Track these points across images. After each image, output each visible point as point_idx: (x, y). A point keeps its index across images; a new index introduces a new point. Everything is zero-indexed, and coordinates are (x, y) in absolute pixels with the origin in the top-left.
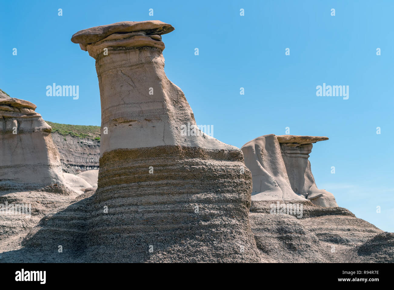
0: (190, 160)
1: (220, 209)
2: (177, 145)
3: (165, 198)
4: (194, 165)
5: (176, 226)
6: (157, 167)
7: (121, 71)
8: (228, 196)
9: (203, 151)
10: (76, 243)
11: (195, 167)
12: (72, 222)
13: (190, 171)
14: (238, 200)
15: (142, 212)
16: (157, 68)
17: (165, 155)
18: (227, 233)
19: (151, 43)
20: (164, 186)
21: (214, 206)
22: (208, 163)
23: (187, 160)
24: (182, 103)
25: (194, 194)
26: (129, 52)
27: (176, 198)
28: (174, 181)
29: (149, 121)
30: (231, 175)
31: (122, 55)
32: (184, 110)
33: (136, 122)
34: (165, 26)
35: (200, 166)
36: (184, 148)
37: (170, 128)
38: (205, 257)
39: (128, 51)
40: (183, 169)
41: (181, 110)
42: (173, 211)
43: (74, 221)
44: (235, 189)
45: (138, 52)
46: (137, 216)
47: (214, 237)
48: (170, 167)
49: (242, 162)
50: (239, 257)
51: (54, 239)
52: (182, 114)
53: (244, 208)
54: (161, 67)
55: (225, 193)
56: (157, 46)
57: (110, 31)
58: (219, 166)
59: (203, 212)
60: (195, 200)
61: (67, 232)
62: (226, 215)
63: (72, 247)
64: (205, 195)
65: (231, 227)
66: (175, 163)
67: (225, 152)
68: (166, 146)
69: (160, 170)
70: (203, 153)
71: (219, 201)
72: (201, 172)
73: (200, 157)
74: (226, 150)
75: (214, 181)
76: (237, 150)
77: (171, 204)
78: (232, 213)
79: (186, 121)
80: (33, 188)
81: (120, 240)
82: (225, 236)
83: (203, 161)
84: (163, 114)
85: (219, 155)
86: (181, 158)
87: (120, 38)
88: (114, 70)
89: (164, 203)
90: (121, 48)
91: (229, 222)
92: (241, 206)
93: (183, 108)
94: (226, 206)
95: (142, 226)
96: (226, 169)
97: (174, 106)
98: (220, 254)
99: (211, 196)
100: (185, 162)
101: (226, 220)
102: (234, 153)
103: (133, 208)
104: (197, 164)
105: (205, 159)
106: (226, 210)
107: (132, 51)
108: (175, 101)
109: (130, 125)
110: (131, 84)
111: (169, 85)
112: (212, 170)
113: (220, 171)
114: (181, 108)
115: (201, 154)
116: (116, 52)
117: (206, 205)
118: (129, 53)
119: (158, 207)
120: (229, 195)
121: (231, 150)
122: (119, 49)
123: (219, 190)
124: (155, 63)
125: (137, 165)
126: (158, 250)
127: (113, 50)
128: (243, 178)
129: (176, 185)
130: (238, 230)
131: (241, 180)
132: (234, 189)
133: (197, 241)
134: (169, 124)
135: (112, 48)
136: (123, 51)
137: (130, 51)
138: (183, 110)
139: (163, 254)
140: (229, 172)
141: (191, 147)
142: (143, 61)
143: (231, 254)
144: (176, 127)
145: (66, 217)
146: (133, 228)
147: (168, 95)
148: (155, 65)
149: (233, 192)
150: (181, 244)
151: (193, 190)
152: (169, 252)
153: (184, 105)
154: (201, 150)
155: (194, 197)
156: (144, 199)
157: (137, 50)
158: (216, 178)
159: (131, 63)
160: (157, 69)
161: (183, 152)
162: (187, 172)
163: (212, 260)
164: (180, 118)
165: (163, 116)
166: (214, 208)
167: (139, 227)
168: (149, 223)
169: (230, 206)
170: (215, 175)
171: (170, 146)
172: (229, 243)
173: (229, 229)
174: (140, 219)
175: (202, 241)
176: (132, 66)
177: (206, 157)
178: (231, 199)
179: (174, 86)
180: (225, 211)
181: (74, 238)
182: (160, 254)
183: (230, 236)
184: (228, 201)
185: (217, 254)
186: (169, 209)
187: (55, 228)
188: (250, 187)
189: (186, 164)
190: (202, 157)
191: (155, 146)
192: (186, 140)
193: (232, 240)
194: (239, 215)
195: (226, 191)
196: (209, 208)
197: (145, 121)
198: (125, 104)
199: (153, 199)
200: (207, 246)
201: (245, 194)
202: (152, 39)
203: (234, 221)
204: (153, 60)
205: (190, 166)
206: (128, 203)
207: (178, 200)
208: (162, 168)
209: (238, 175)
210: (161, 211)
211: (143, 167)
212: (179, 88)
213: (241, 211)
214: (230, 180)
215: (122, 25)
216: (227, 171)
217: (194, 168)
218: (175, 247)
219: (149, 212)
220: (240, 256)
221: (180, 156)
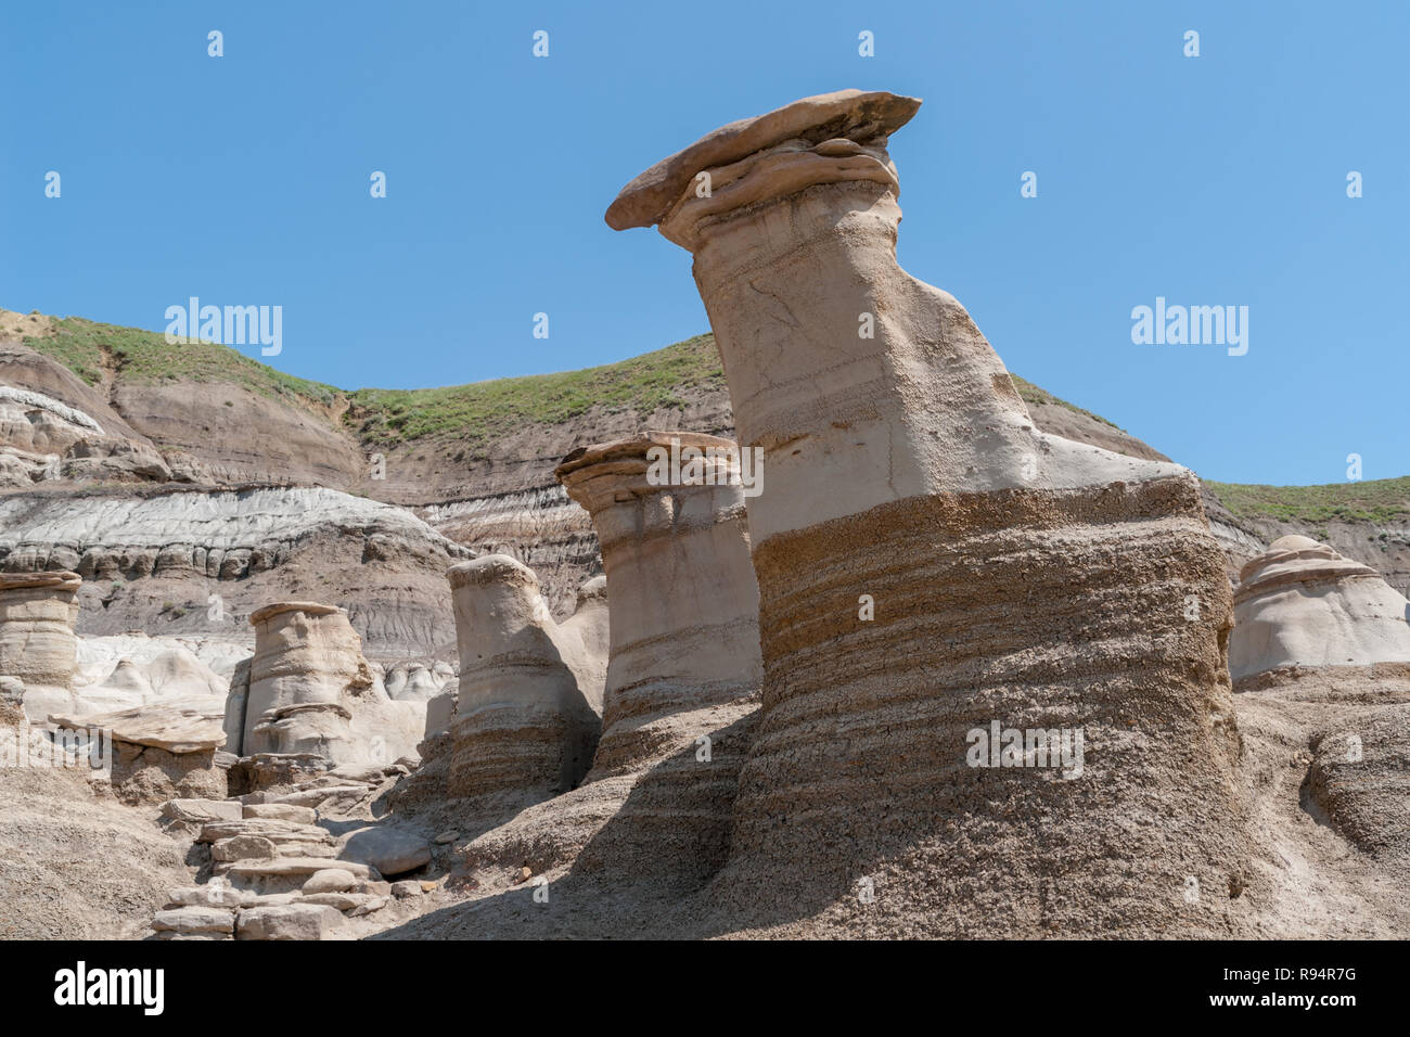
0: (986, 537)
1: (1083, 698)
2: (934, 493)
3: (911, 681)
4: (997, 554)
5: (942, 774)
6: (879, 576)
7: (751, 283)
8: (1113, 646)
9: (1035, 499)
10: (707, 853)
11: (1002, 559)
12: (696, 787)
13: (985, 578)
14: (1147, 658)
15: (847, 736)
16: (857, 246)
17: (899, 533)
18: (1092, 784)
19: (825, 171)
20: (906, 641)
21: (1063, 688)
22: (1052, 539)
23: (977, 540)
24: (957, 345)
25: (1001, 653)
26: (763, 217)
27: (945, 674)
28: (934, 619)
29: (845, 426)
30: (1129, 569)
31: (743, 232)
32: (966, 367)
33: (810, 439)
34: (865, 101)
35: (1021, 554)
36: (965, 498)
37: (909, 439)
38: (1004, 874)
39: (758, 214)
40: (962, 573)
41: (953, 370)
42: (932, 723)
43: (703, 785)
44: (1142, 619)
45: (786, 209)
46: (831, 749)
47: (1047, 800)
48: (918, 572)
49: (1190, 516)
50: (1117, 868)
51: (641, 846)
52: (958, 383)
53: (1174, 684)
54: (871, 239)
55: (1102, 638)
56: (846, 174)
57: (687, 166)
58: (1094, 543)
59: (1021, 715)
60: (1000, 675)
61: (681, 819)
62: (1101, 719)
63: (695, 865)
64: (1039, 654)
65: (1112, 760)
66: (932, 555)
67: (1129, 489)
68: (899, 502)
69: (890, 588)
70: (1037, 506)
71: (1080, 671)
72: (1023, 574)
73: (1024, 522)
74: (1132, 484)
75: (1070, 599)
76: (1173, 477)
77: (926, 698)
78: (1124, 707)
79: (972, 404)
80: (726, 696)
81: (781, 832)
82: (1085, 793)
83: (1032, 535)
84: (885, 396)
85: (1103, 504)
86: (953, 537)
87: (728, 180)
88: (730, 286)
89: (908, 699)
90: (739, 211)
91: (1108, 743)
92: (1161, 681)
93: (962, 363)
94: (1105, 684)
95: (845, 782)
96: (1116, 551)
97: (929, 360)
98: (1052, 863)
99: (1055, 654)
100: (970, 546)
101: (1098, 735)
102: (1161, 490)
103: (823, 726)
104: (1011, 547)
105: (1044, 528)
106: (1102, 699)
107: (771, 212)
108: (930, 344)
109: (795, 453)
110: (785, 319)
111: (910, 293)
112: (1065, 559)
113: (1095, 562)
114: (956, 364)
115: (1030, 512)
116: (726, 226)
117: (1036, 689)
118: (764, 221)
119: (891, 714)
120: (1119, 646)
121: (1153, 479)
122: (733, 215)
123: (1084, 631)
124: (845, 233)
125: (823, 580)
126: (879, 860)
127: (716, 223)
128: (1180, 576)
129: (941, 632)
130: (1138, 769)
131: (1167, 584)
132: (1137, 620)
133: (993, 819)
134: (905, 426)
135: (714, 218)
136: (746, 219)
137: (765, 212)
138: (961, 369)
139: (891, 874)
140: (1127, 560)
141: (991, 493)
142: (809, 235)
143: (1091, 858)
144: (931, 433)
145: (682, 773)
146: (818, 793)
147: (905, 329)
148: (847, 239)
149: (1135, 629)
150: (947, 836)
151: (997, 642)
152: (907, 865)
153: (966, 350)
154: (1026, 497)
155: (997, 667)
156: (853, 691)
157: (784, 203)
158: (1077, 587)
159: (774, 251)
160: (854, 251)
161: (959, 513)
162: (976, 579)
163: (1023, 883)
164: (950, 399)
165: (884, 402)
166: (1061, 698)
167: (835, 784)
168: (864, 770)
169: (1119, 682)
170: (1077, 576)
171: (913, 500)
172: (1093, 819)
173: (1104, 768)
174: (839, 759)
175: (1007, 818)
176: (778, 260)
177: (1049, 520)
178: (1122, 659)
179: (925, 293)
180: (1101, 703)
181: (700, 838)
182: (882, 874)
183: (1105, 793)
184: (1110, 666)
185: (1043, 861)
186: (922, 716)
187: (646, 811)
188: (1208, 604)
189: (970, 555)
190: (1031, 521)
191: (867, 509)
192: (970, 469)
193: (1108, 807)
194: (1152, 713)
195: (1106, 631)
196: (1043, 697)
197: (834, 430)
198: (772, 385)
199: (879, 686)
200: (1019, 834)
201: (1180, 632)
202: (821, 157)
203: (1126, 738)
204: (839, 225)
205: (985, 559)
206: (814, 710)
207: (952, 683)
208: (892, 579)
209: (1157, 566)
210: (899, 726)
211: (840, 585)
212: (945, 296)
213: (1162, 699)
214: (1126, 590)
215: (719, 138)
216: (1118, 559)
217: (998, 562)
218: (926, 845)
219: (867, 732)
220: (1124, 865)
221: (951, 529)
